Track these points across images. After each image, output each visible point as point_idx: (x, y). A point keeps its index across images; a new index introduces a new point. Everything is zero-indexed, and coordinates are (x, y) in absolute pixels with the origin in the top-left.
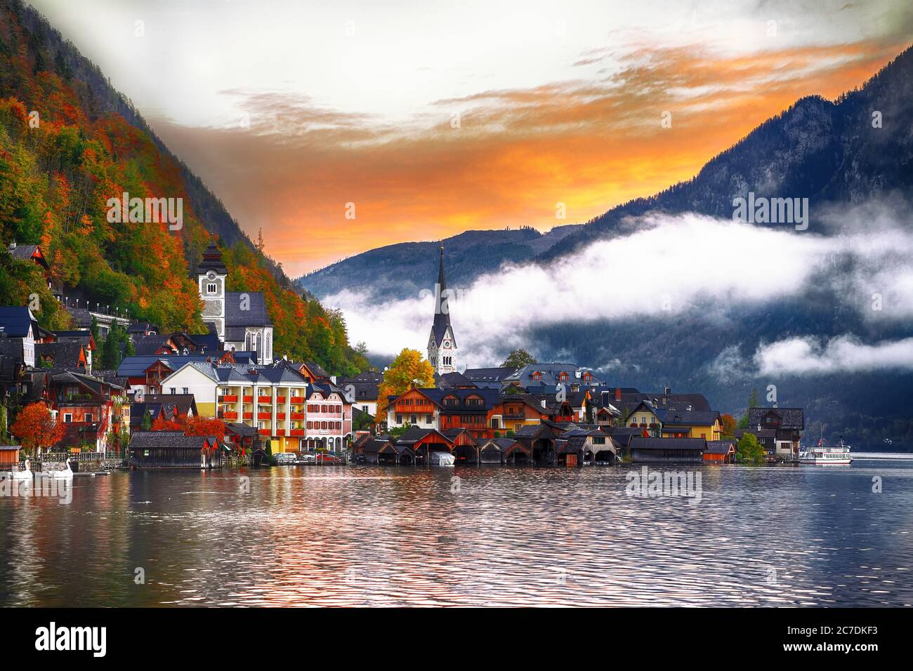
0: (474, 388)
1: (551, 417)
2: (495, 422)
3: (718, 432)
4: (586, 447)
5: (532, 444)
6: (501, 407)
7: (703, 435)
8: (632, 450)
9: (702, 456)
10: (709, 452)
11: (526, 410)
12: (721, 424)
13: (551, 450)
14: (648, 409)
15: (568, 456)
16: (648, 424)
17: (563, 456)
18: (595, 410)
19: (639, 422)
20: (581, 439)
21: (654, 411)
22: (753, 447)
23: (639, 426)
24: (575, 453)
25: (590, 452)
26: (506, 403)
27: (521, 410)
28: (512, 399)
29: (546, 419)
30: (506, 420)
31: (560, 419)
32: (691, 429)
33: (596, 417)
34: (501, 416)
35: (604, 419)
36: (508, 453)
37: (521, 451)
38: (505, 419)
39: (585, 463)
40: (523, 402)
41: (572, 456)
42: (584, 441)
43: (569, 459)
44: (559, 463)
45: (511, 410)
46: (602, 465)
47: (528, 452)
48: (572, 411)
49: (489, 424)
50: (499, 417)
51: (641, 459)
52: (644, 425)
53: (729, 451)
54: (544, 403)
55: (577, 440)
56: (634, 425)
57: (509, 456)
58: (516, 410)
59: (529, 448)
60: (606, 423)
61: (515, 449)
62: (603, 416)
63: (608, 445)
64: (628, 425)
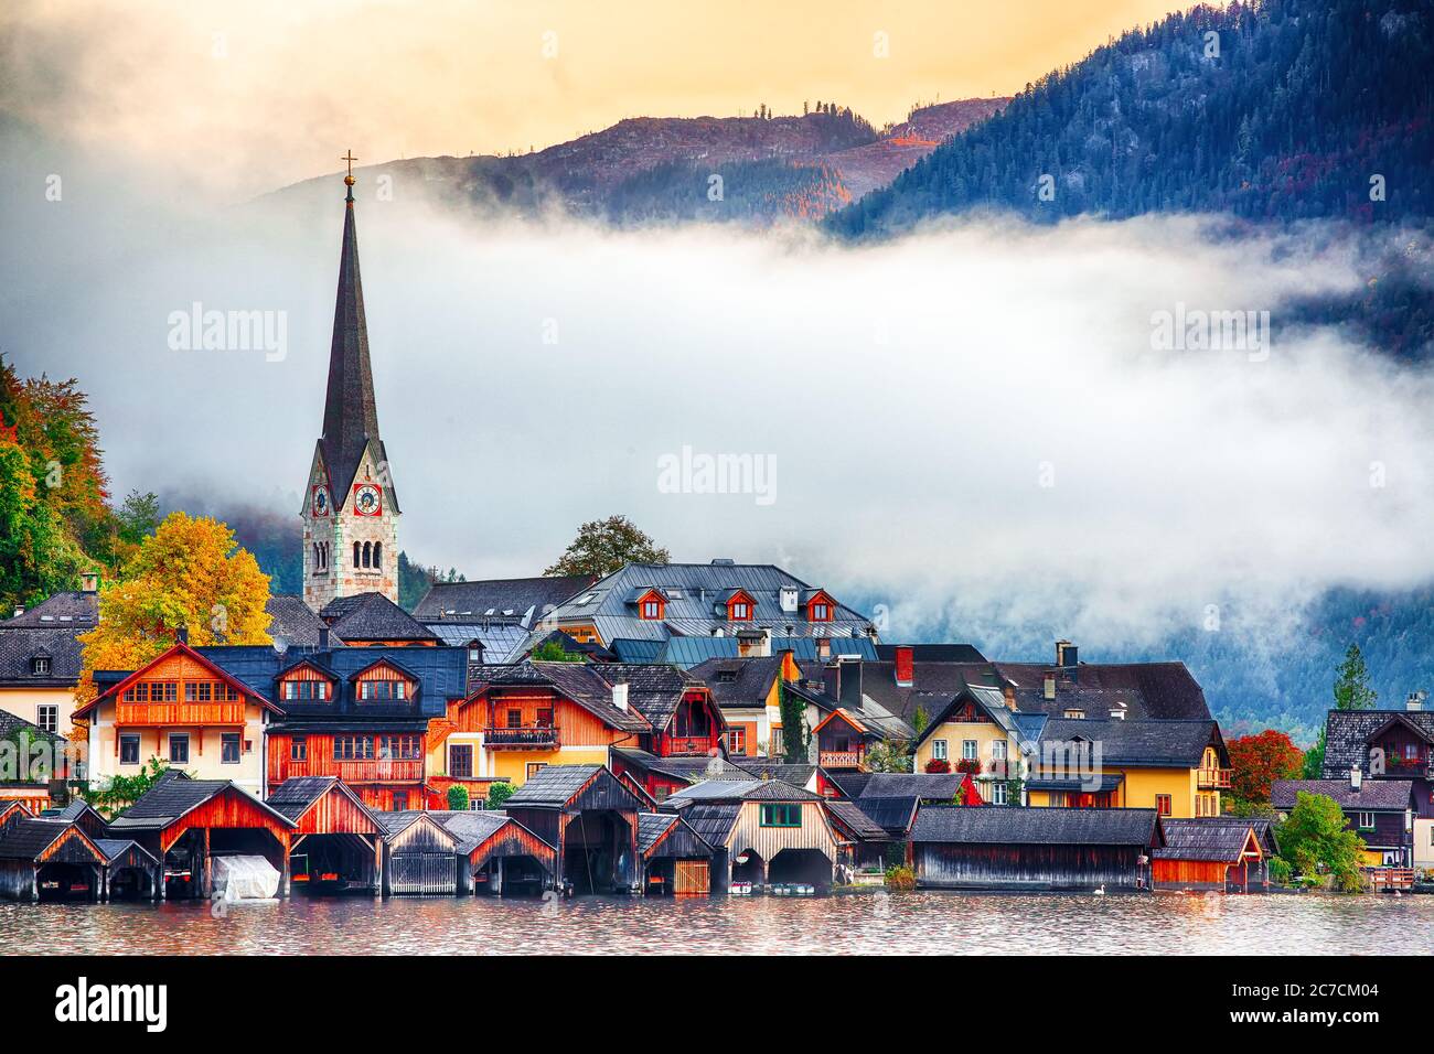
0: (430, 644)
1: (647, 740)
2: (461, 757)
3: (1211, 789)
4: (739, 840)
5: (562, 829)
6: (480, 713)
7: (1164, 801)
8: (919, 850)
9: (1145, 868)
10: (1177, 854)
11: (564, 718)
12: (1223, 760)
13: (626, 848)
14: (981, 714)
15: (680, 867)
16: (985, 765)
17: (661, 866)
18: (811, 717)
19: (954, 756)
20: (724, 810)
21: (1004, 719)
22: (1329, 838)
23: (953, 771)
24: (703, 859)
25: (750, 853)
26: (499, 692)
27: (546, 717)
28: (520, 681)
29: (629, 747)
30: (497, 749)
31: (674, 746)
32: (1123, 778)
33: (815, 738)
34: (481, 736)
35: (843, 748)
36: (478, 859)
37: (524, 852)
38: (495, 744)
39: (736, 890)
40: (554, 692)
41: (694, 865)
42: (732, 818)
43: (685, 877)
44: (651, 892)
45: (515, 717)
46: (794, 895)
47: (547, 855)
48: (719, 721)
49: (435, 763)
50: (475, 739)
51: (947, 878)
52: (970, 768)
53: (1243, 853)
54: (620, 695)
55: (713, 816)
56: (937, 766)
57: (485, 869)
58: (530, 717)
59: (549, 836)
60: (846, 759)
61: (503, 847)
62: (836, 736)
63: (813, 831)
64: (919, 766)
